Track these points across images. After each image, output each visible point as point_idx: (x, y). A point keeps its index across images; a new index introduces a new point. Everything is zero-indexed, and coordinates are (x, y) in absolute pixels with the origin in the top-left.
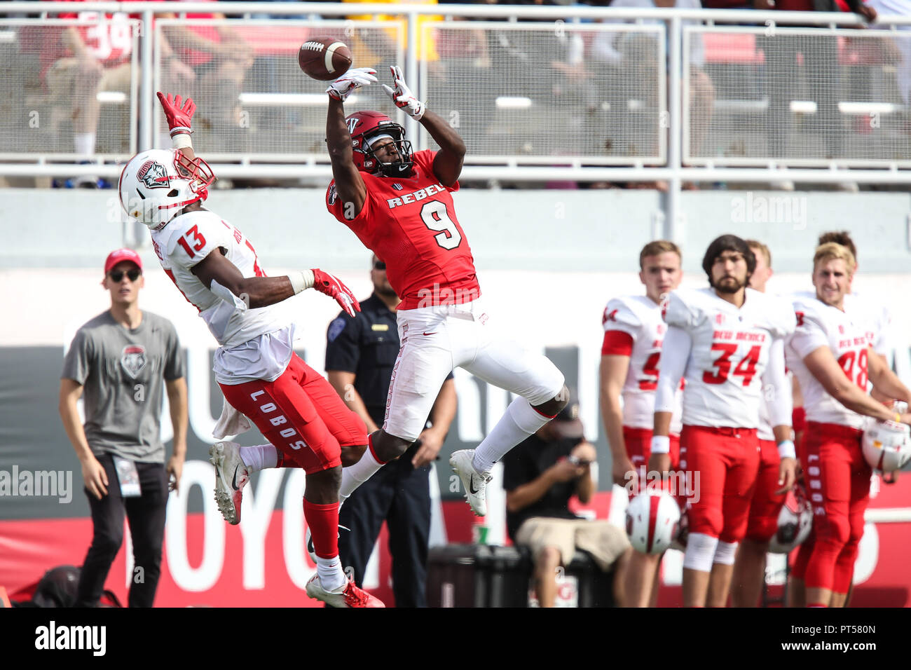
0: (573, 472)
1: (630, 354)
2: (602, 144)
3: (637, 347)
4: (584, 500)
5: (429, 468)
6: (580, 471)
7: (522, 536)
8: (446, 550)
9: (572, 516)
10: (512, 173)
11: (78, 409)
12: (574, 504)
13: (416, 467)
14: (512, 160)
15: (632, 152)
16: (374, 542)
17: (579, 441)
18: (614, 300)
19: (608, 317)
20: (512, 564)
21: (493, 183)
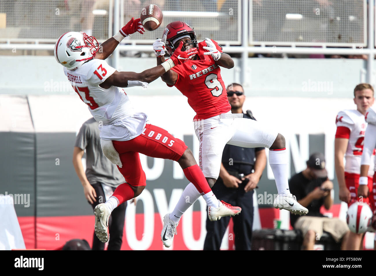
0: (322, 194)
1: (349, 138)
2: (337, 36)
3: (352, 135)
4: (327, 208)
5: (253, 192)
6: (326, 194)
7: (298, 225)
8: (261, 232)
9: (322, 216)
10: (294, 50)
11: (83, 163)
12: (322, 210)
13: (247, 192)
14: (293, 44)
15: (351, 41)
16: (226, 227)
17: (325, 179)
18: (341, 112)
19: (338, 120)
20: (293, 239)
21: (284, 55)
